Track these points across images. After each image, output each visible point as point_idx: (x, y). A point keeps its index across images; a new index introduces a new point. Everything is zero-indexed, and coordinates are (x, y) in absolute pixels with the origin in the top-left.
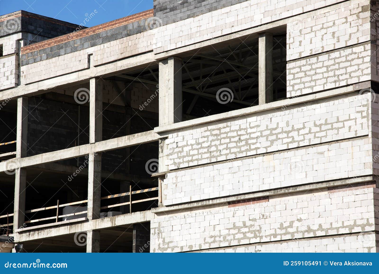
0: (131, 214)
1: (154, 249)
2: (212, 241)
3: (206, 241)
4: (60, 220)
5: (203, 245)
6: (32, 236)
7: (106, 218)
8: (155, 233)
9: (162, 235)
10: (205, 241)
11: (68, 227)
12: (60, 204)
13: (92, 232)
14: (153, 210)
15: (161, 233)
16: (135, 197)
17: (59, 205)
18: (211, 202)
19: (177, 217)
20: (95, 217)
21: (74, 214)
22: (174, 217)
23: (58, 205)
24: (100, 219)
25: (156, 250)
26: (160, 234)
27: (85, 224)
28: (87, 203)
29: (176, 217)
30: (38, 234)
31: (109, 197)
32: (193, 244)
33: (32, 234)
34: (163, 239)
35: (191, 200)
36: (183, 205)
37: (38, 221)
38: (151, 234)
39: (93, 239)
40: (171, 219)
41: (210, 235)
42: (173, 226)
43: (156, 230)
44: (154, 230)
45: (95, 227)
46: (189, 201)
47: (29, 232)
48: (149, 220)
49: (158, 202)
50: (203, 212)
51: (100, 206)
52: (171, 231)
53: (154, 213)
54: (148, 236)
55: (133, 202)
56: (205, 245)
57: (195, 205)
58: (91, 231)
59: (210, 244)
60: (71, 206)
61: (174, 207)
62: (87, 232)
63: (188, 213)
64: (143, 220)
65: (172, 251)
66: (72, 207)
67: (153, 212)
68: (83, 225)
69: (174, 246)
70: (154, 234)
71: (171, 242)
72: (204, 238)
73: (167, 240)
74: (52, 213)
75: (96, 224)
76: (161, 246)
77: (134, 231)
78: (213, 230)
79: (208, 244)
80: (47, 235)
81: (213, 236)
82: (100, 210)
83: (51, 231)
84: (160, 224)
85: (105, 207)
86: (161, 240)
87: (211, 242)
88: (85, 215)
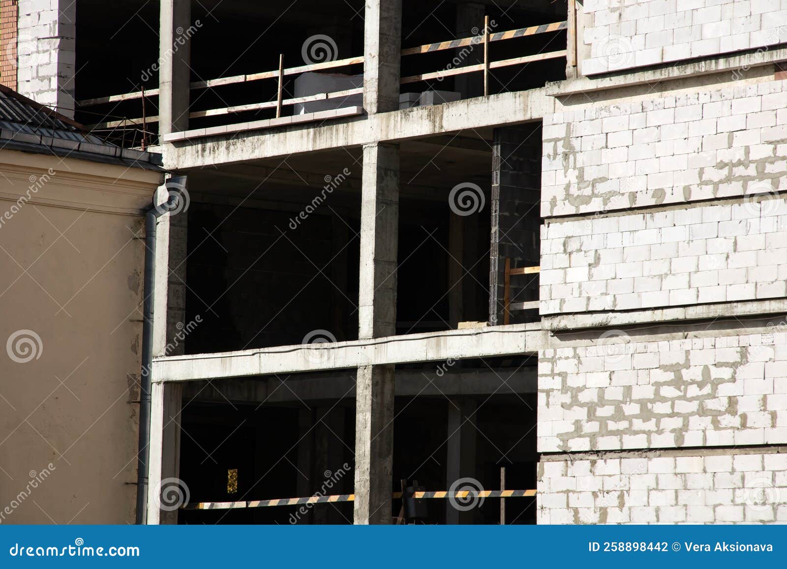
0: (488, 99)
1: (552, 199)
2: (723, 177)
3: (705, 177)
4: (288, 111)
5: (694, 189)
6: (211, 155)
7: (415, 109)
8: (556, 154)
9: (575, 159)
10: (700, 177)
11: (308, 134)
12: (286, 65)
13: (377, 148)
14: (551, 88)
15: (575, 153)
16: (498, 50)
17: (285, 70)
18: (722, 65)
19: (619, 109)
20: (386, 105)
21: (327, 96)
22: (612, 109)
23: (280, 68)
24: (399, 112)
25: (558, 203)
26: (571, 157)
27: (358, 125)
28: (361, 66)
29: (617, 108)
30: (228, 148)
31: (425, 49)
32: (666, 186)
33: (212, 149)
34: (579, 171)
35: (662, 58)
36: (640, 73)
37: (227, 113)
38: (543, 158)
39: (379, 168)
40: (604, 113)
41: (718, 161)
42: (607, 134)
43: (560, 144)
44: (554, 145)
45: (384, 133)
46: (657, 60)
47: (202, 143)
48: (540, 117)
49: (567, 66)
50: (698, 94)
51: (398, 74)
52: (601, 149)
53: (553, 98)
54: (534, 161)
55: (494, 65)
56: (701, 188)
57: (675, 72)
58: (373, 145)
59: (716, 185)
60: (315, 74)
61: (611, 78)
62: (364, 147)
63: (654, 96)
64: (519, 117)
65: (605, 204)
66: (320, 75)
67: (550, 92)
68: (350, 128)
69: (610, 192)
70: (552, 157)
71: (603, 179)
72: (698, 169)
73: (589, 176)
74: (265, 90)
75: (388, 126)
76: (574, 191)
77: (496, 146)
78: (727, 146)
79: (711, 187)
80: (253, 152)
81: (726, 165)
82: (399, 87)
83: (263, 143)
84: (572, 127)
85: (412, 79)
86: (572, 175)
87: (721, 182)
88: (358, 100)
